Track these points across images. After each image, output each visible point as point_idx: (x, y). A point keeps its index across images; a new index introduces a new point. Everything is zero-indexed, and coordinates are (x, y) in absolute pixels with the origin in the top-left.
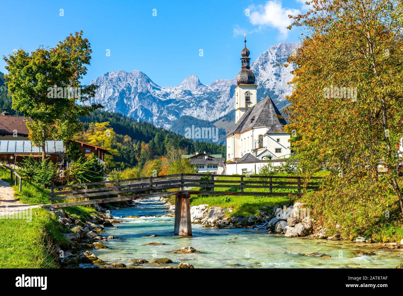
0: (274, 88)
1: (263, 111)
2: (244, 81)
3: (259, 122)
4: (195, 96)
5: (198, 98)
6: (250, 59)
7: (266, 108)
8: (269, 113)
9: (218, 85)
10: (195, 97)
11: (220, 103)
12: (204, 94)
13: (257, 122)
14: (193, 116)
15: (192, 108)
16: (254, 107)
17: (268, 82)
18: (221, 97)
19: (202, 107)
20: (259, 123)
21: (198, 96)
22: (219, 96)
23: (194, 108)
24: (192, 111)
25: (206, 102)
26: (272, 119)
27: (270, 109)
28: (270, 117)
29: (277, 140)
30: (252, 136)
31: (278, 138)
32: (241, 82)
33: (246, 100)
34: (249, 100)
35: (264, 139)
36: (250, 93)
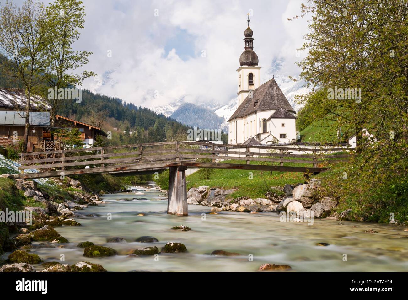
1: (266, 93)
2: (247, 63)
3: (263, 105)
6: (253, 39)
7: (271, 90)
8: (273, 95)
13: (260, 105)
16: (257, 89)
20: (263, 107)
26: (276, 102)
27: (274, 92)
28: (274, 101)
29: (281, 125)
30: (255, 120)
31: (283, 123)
32: (245, 63)
33: (249, 82)
34: (252, 82)
35: (268, 123)
36: (254, 75)
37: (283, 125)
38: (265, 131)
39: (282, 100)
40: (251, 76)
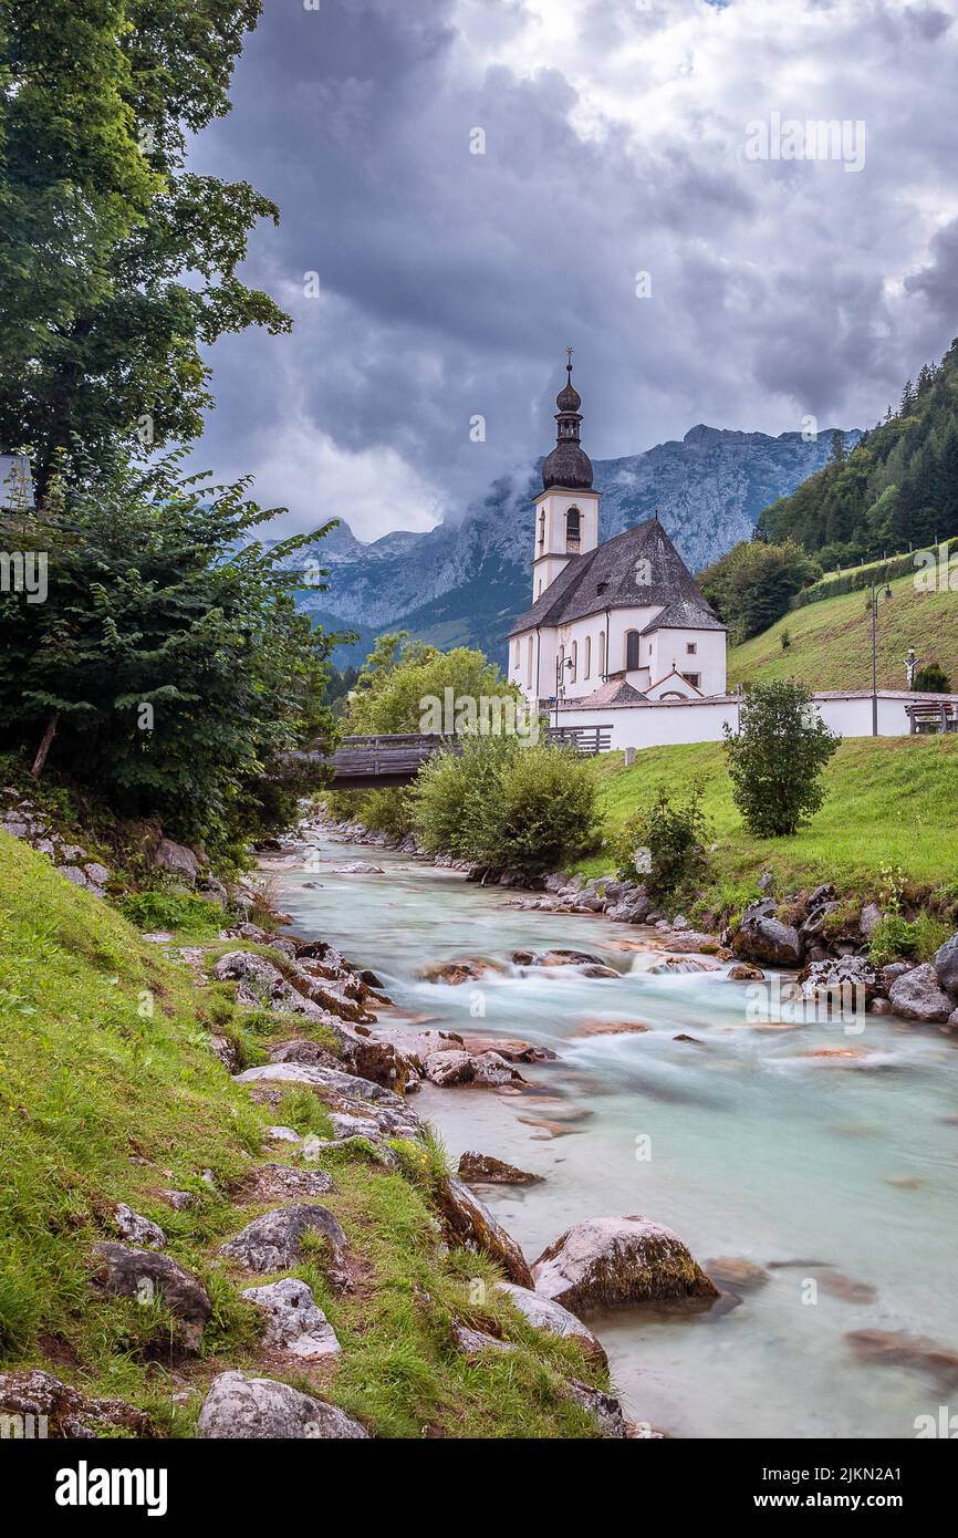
0: (521, 560)
1: (638, 558)
2: (564, 480)
3: (628, 591)
4: (339, 566)
5: (345, 570)
6: (582, 418)
7: (649, 551)
8: (657, 565)
9: (395, 543)
10: (338, 569)
11: (397, 585)
12: (359, 563)
13: (620, 589)
14: (333, 613)
15: (331, 594)
16: (597, 551)
17: (507, 544)
18: (399, 572)
19: (354, 593)
20: (627, 597)
21: (344, 566)
22: (394, 570)
23: (336, 594)
24: (330, 602)
25: (365, 581)
26: (666, 584)
27: (660, 556)
28: (660, 580)
29: (685, 648)
30: (602, 633)
31: (691, 641)
32: (558, 479)
33: (569, 531)
34: (577, 532)
35: (644, 643)
36: (581, 514)
37: (691, 649)
38: (633, 663)
39: (681, 577)
40: (574, 516)
